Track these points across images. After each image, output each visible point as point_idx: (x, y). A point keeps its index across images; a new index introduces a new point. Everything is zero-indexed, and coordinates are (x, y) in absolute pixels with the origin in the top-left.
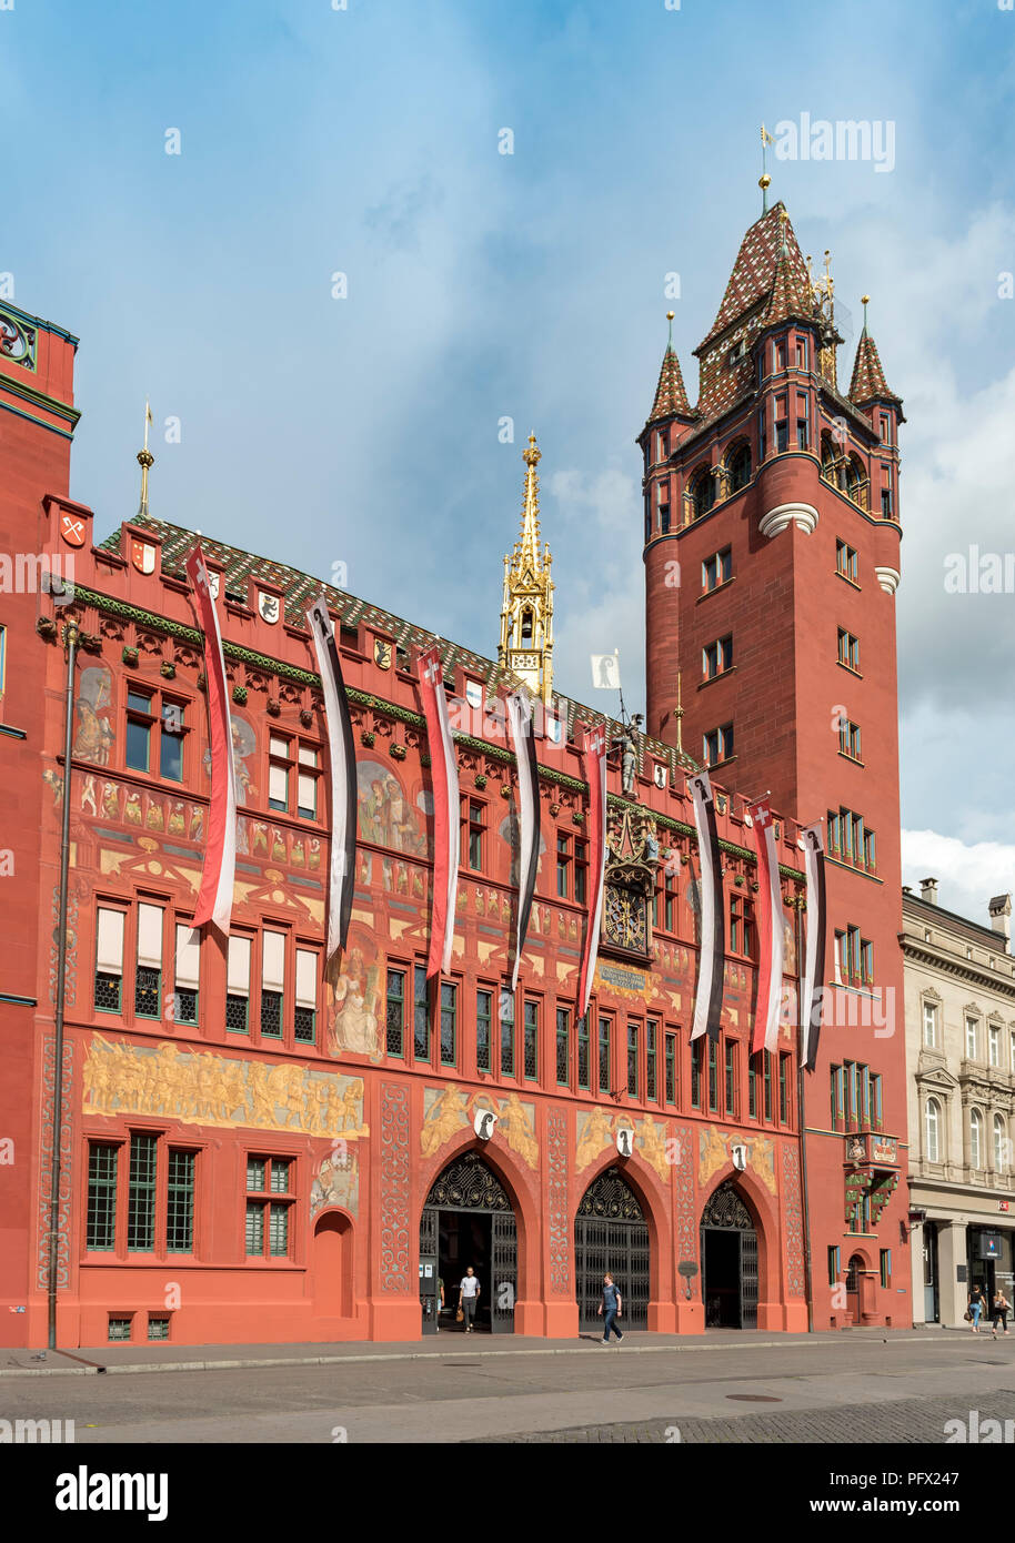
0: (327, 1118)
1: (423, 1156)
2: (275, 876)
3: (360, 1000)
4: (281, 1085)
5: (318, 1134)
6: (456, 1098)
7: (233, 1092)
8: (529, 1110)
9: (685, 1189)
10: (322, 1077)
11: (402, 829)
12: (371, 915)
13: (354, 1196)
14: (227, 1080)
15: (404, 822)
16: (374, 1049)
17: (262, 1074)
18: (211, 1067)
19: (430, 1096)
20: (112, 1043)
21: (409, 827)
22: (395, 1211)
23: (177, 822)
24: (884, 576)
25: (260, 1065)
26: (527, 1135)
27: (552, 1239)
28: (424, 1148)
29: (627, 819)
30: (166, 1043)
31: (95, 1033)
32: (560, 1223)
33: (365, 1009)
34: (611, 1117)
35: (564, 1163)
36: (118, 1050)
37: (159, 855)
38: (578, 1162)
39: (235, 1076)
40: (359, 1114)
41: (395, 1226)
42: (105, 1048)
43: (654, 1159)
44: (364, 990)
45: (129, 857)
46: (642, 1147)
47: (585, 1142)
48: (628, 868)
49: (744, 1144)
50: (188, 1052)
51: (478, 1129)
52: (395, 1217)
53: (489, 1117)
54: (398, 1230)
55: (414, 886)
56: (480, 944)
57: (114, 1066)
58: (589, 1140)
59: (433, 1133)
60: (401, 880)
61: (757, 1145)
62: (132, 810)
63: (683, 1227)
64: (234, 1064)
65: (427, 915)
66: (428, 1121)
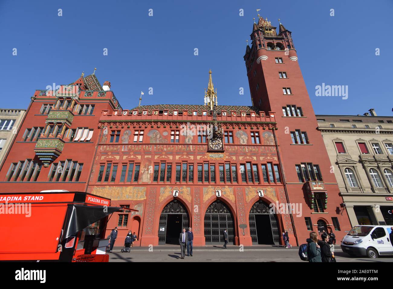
0: (137, 196)
1: (159, 202)
2: (132, 153)
3: (147, 172)
4: (128, 191)
5: (135, 200)
6: (169, 188)
7: (118, 193)
8: (189, 189)
9: (241, 204)
10: (137, 188)
11: (159, 139)
12: (151, 156)
13: (142, 212)
14: (117, 191)
16: (149, 181)
17: (124, 189)
18: (115, 189)
19: (162, 189)
20: (97, 187)
21: (161, 139)
22: (150, 215)
23: (115, 149)
25: (124, 187)
26: (188, 195)
27: (195, 219)
28: (160, 200)
30: (107, 186)
31: (95, 186)
32: (198, 215)
34: (214, 188)
35: (199, 200)
36: (98, 188)
37: (112, 155)
38: (204, 200)
39: (119, 190)
40: (144, 195)
41: (150, 218)
42: (96, 188)
43: (229, 197)
45: (106, 156)
46: (224, 194)
47: (206, 195)
50: (111, 187)
51: (174, 194)
52: (150, 217)
53: (177, 192)
54: (151, 219)
55: (161, 149)
56: (176, 156)
57: (97, 191)
58: (207, 194)
59: (162, 197)
60: (158, 148)
62: (108, 149)
64: (119, 188)
65: (164, 153)
66: (161, 194)
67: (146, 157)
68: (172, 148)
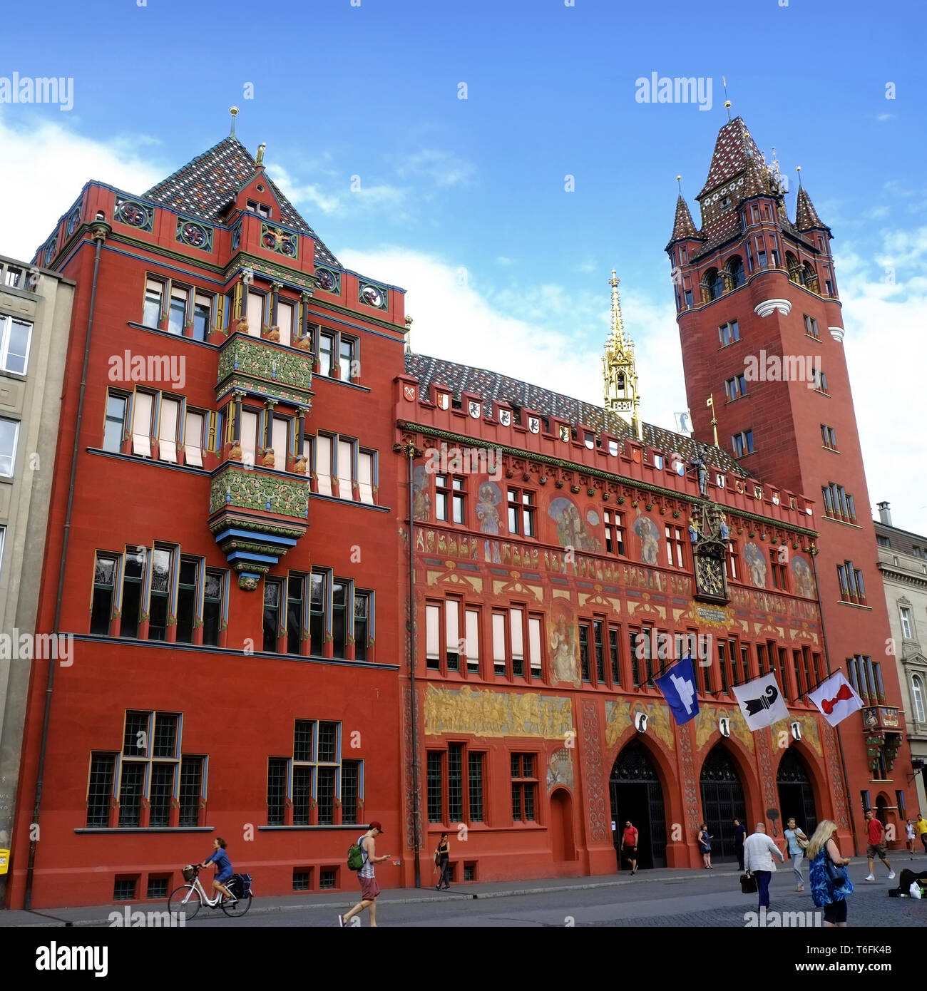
0: (553, 726)
1: (608, 747)
2: (516, 575)
3: (566, 647)
4: (527, 707)
5: (548, 737)
6: (623, 706)
7: (501, 713)
8: (666, 710)
9: (765, 756)
10: (548, 700)
11: (581, 536)
12: (568, 593)
13: (571, 776)
14: (497, 707)
15: (582, 532)
16: (576, 678)
17: (516, 701)
18: (489, 699)
19: (609, 706)
20: (437, 688)
21: (584, 535)
22: (595, 785)
23: (464, 549)
24: (834, 332)
25: (515, 695)
26: (666, 727)
27: (688, 798)
28: (608, 741)
29: (705, 512)
30: (465, 686)
31: (429, 684)
32: (691, 786)
33: (569, 653)
34: (714, 710)
35: (689, 744)
36: (440, 693)
37: (457, 571)
38: (698, 743)
39: (501, 704)
40: (570, 722)
41: (596, 796)
42: (435, 693)
43: (743, 737)
44: (567, 641)
45: (441, 574)
46: (735, 729)
47: (701, 729)
48: (710, 544)
49: (798, 721)
50: (476, 690)
51: (637, 726)
52: (595, 790)
53: (643, 717)
54: (598, 798)
55: (590, 571)
56: (629, 603)
57: (439, 703)
58: (703, 727)
59: (612, 731)
60: (582, 568)
61: (806, 721)
62: (442, 546)
63: (766, 784)
64: (500, 696)
65: (599, 588)
66: (609, 723)
67: (556, 593)
68: (616, 575)
